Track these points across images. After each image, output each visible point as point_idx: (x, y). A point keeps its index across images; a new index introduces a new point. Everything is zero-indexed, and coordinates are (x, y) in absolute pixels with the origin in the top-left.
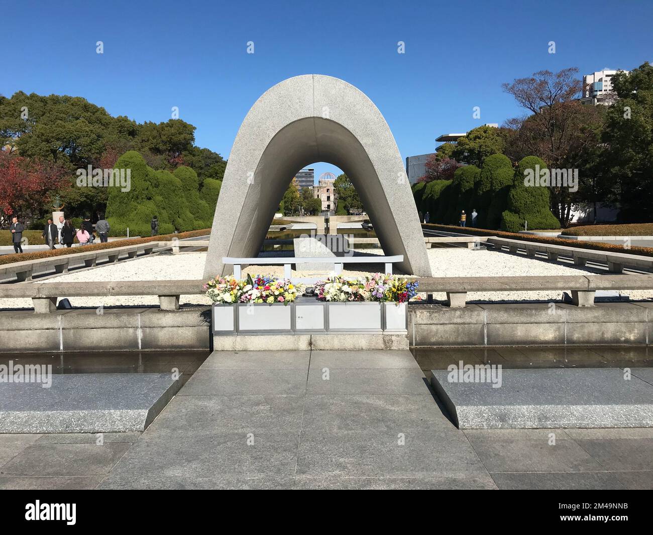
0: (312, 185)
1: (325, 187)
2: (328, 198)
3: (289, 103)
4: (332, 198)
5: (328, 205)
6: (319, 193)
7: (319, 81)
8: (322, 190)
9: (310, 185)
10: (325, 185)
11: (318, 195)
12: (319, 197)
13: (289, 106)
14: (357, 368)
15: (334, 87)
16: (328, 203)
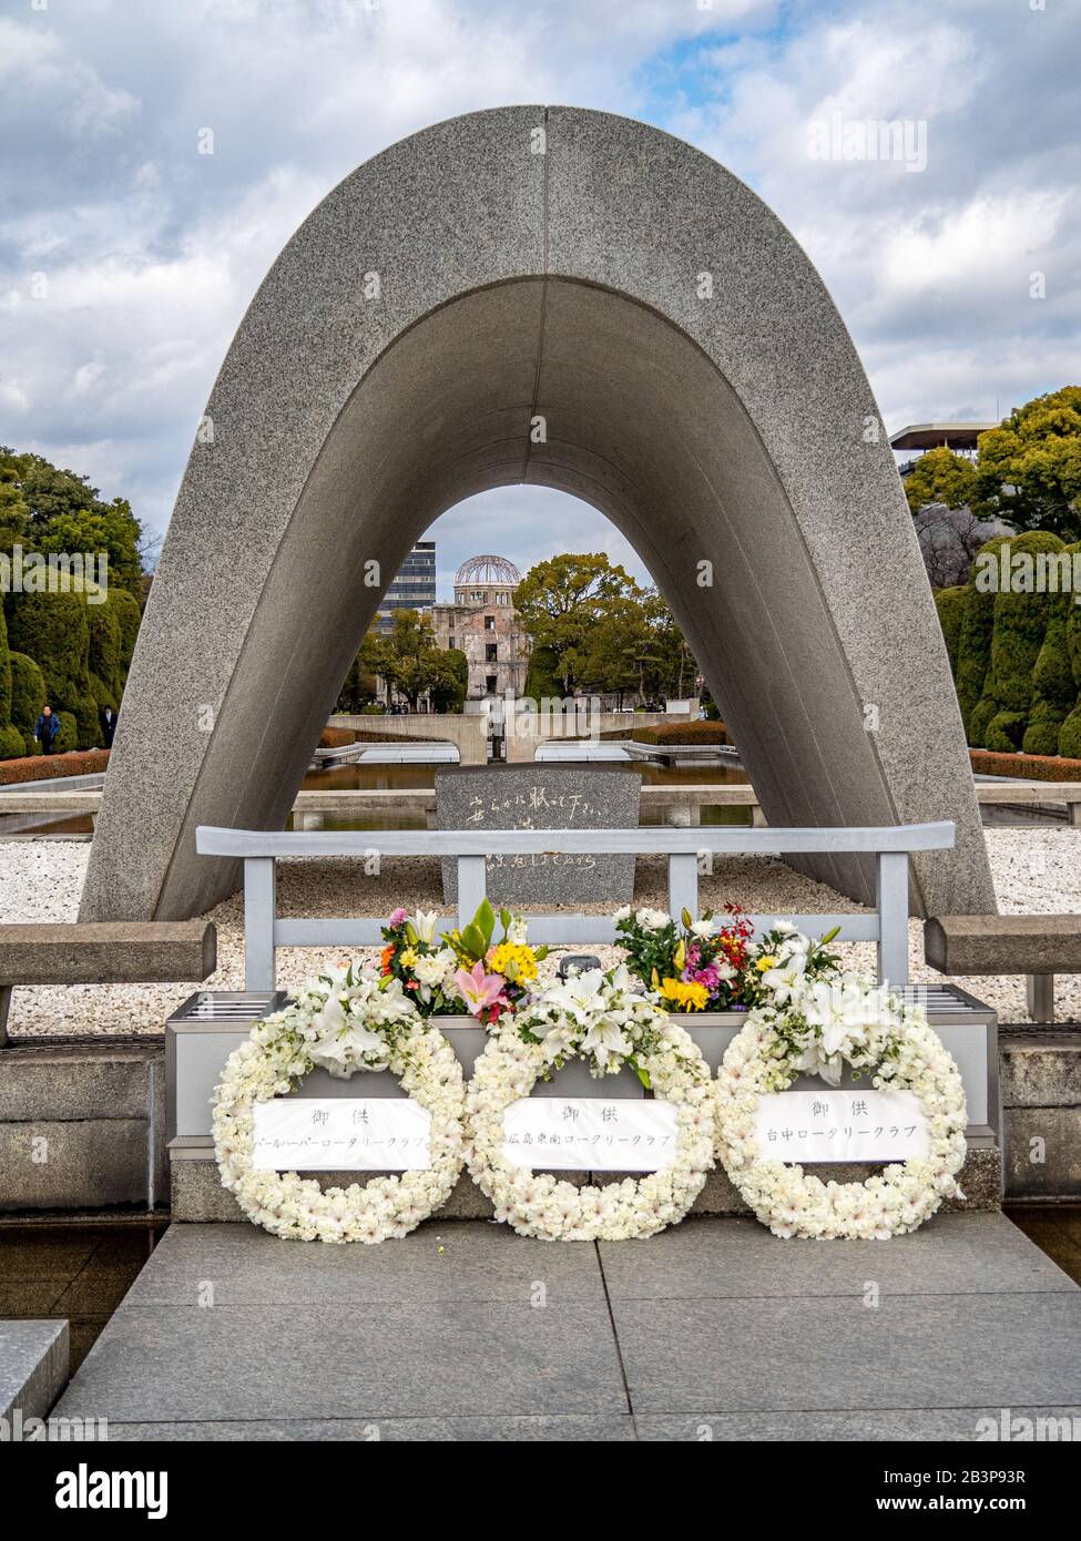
0: (428, 603)
1: (479, 610)
2: (492, 650)
3: (449, 219)
4: (504, 651)
5: (488, 678)
6: (456, 633)
7: (570, 129)
8: (467, 620)
9: (421, 604)
10: (478, 604)
11: (451, 639)
12: (457, 647)
13: (448, 230)
14: (815, 1292)
15: (632, 156)
16: (488, 670)
